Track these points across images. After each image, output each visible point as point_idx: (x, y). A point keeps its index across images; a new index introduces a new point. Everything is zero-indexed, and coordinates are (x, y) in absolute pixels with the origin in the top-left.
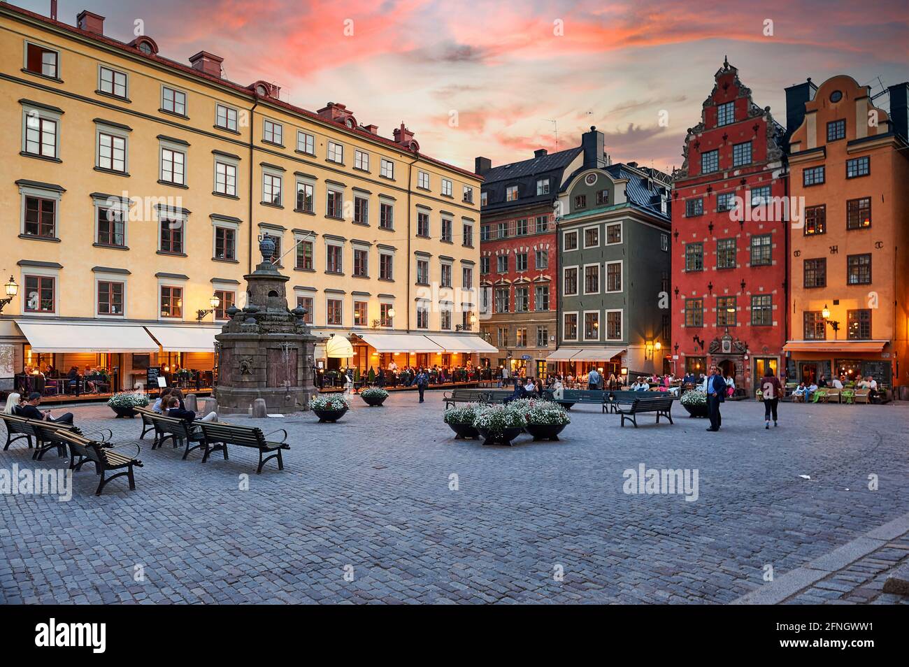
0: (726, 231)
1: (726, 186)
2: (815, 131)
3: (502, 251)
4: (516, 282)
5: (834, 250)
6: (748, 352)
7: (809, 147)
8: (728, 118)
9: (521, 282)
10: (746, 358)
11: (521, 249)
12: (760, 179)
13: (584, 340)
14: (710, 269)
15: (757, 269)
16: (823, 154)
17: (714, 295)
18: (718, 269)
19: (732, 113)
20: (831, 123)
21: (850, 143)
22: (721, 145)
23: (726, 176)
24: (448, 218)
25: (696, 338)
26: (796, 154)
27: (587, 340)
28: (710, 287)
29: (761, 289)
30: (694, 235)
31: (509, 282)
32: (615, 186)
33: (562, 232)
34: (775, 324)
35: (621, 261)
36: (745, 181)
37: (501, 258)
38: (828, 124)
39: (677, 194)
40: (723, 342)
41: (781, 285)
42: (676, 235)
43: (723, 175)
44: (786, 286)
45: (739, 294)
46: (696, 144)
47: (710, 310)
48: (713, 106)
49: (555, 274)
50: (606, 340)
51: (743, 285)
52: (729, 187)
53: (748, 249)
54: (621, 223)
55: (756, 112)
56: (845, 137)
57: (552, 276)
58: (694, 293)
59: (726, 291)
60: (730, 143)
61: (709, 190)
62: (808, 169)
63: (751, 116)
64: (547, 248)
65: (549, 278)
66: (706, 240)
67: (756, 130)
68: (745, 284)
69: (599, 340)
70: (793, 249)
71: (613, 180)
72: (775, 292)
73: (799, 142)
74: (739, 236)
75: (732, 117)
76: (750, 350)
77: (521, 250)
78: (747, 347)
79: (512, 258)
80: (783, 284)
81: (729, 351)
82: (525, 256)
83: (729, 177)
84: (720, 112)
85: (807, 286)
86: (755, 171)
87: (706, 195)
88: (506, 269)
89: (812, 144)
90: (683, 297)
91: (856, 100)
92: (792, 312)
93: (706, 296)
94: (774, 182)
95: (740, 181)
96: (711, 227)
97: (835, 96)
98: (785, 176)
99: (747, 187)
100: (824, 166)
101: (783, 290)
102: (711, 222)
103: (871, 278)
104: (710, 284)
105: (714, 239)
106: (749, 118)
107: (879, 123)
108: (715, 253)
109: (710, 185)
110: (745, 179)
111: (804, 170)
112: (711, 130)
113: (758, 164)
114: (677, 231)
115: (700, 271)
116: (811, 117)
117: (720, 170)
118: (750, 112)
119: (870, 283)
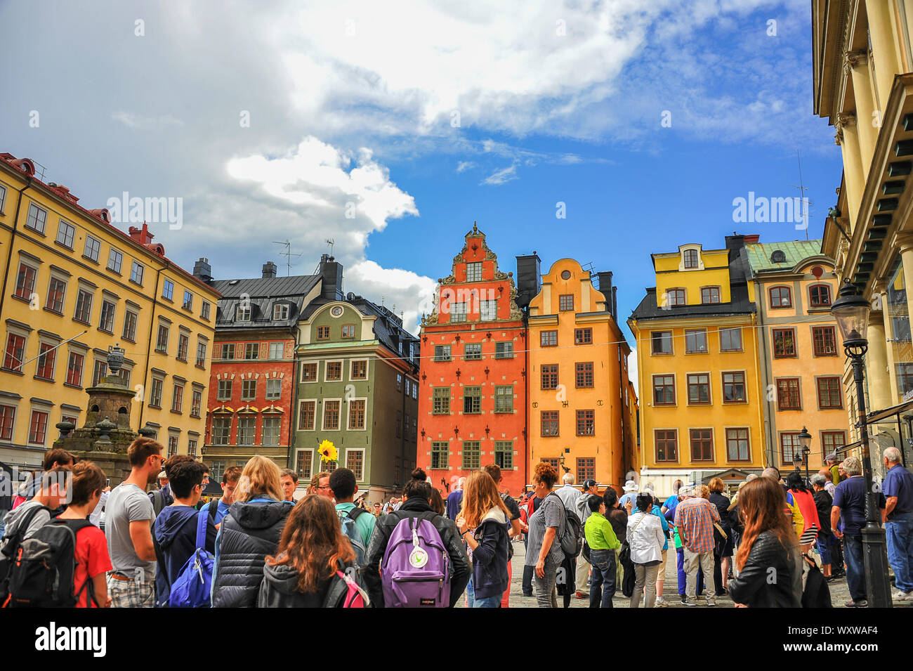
0: (472, 379)
1: (473, 336)
2: (550, 300)
3: (226, 375)
4: (240, 411)
5: (565, 405)
7: (545, 313)
8: (476, 276)
9: (247, 412)
11: (250, 375)
12: (504, 335)
14: (457, 414)
15: (500, 417)
16: (556, 321)
17: (460, 439)
18: (464, 413)
19: (480, 272)
20: (563, 296)
21: (578, 315)
23: (473, 328)
24: (185, 333)
25: (443, 481)
26: (535, 317)
28: (457, 431)
29: (503, 435)
30: (442, 380)
31: (232, 410)
32: (363, 323)
33: (299, 362)
34: (516, 468)
35: (366, 399)
36: (491, 335)
37: (222, 384)
38: (560, 296)
39: (427, 338)
41: (521, 433)
42: (424, 377)
43: (470, 326)
44: (526, 433)
45: (483, 439)
48: (462, 262)
49: (289, 405)
51: (487, 431)
52: (476, 338)
53: (492, 397)
54: (368, 359)
55: (501, 275)
56: (573, 310)
57: (284, 409)
58: (440, 436)
59: (471, 435)
61: (458, 339)
62: (544, 332)
63: (497, 278)
64: (281, 377)
65: (281, 409)
66: (453, 385)
67: (501, 291)
68: (489, 430)
70: (531, 401)
71: (361, 316)
72: (516, 438)
73: (537, 308)
74: (484, 384)
75: (480, 275)
77: (250, 377)
79: (238, 384)
80: (523, 432)
82: (253, 384)
83: (476, 330)
84: (469, 269)
85: (544, 435)
86: (500, 327)
88: (228, 396)
89: (547, 310)
90: (429, 439)
91: (581, 280)
92: (531, 457)
93: (451, 439)
94: (516, 339)
95: (486, 334)
96: (458, 373)
97: (566, 274)
98: (525, 335)
99: (492, 340)
100: (557, 331)
101: (523, 437)
102: (459, 369)
103: (594, 431)
104: (456, 427)
105: (461, 385)
106: (495, 279)
107: (597, 303)
108: (462, 398)
109: (458, 334)
110: (490, 333)
111: (541, 332)
112: (460, 284)
113: (502, 321)
114: (425, 374)
115: (447, 414)
116: (547, 288)
117: (468, 321)
118: (496, 274)
119: (593, 435)
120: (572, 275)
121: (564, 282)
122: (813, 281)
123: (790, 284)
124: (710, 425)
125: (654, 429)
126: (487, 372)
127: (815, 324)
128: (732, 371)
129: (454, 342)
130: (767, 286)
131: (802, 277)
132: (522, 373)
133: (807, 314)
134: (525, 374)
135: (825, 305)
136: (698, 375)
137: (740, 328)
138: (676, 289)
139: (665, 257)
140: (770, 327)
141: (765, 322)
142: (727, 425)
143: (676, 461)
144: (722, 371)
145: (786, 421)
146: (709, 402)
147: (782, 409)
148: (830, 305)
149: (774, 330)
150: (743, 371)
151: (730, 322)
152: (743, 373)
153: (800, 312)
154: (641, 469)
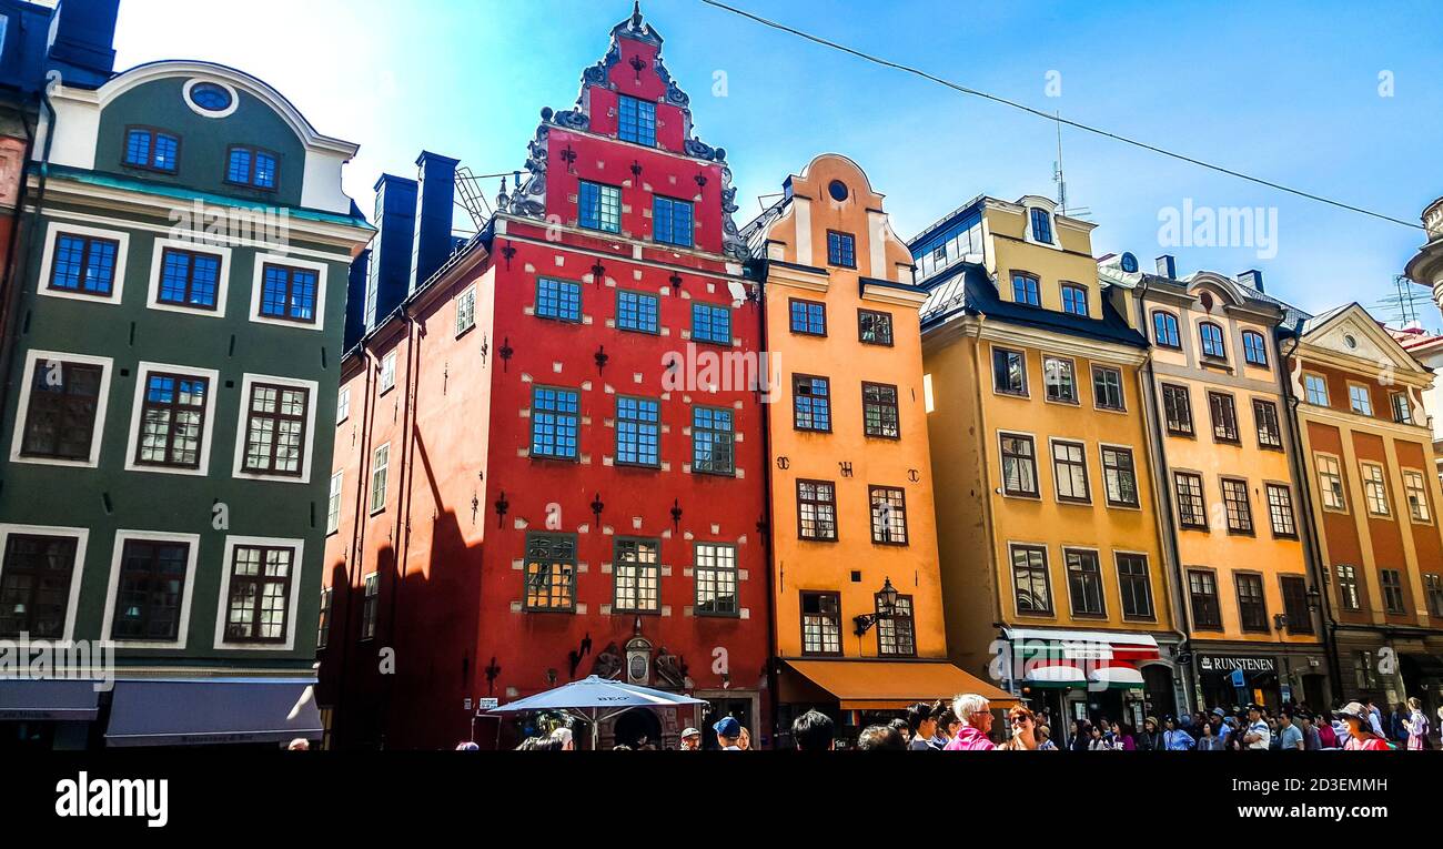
0: (636, 379)
1: (637, 275)
2: (809, 234)
5: (847, 470)
6: (689, 682)
7: (800, 260)
8: (641, 131)
12: (712, 288)
15: (705, 483)
16: (823, 283)
17: (607, 531)
18: (617, 464)
19: (651, 125)
20: (835, 233)
21: (863, 281)
22: (627, 183)
23: (638, 254)
26: (778, 264)
27: (119, 645)
28: (597, 507)
30: (558, 368)
32: (308, 153)
33: (40, 222)
34: (745, 614)
35: (315, 386)
36: (680, 280)
38: (829, 232)
39: (509, 251)
40: (630, 655)
41: (756, 528)
42: (505, 353)
43: (631, 248)
44: (765, 528)
45: (667, 534)
46: (568, 154)
47: (595, 569)
48: (609, 88)
50: (219, 644)
51: (676, 513)
52: (644, 280)
53: (689, 432)
54: (323, 269)
55: (702, 149)
56: (854, 267)
58: (551, 518)
59: (637, 523)
60: (647, 187)
61: (598, 271)
62: (799, 301)
63: (693, 153)
67: (701, 184)
68: (680, 512)
69: (181, 644)
70: (776, 453)
71: (301, 135)
72: (743, 539)
73: (785, 244)
74: (667, 397)
75: (651, 133)
76: (693, 679)
78: (684, 670)
80: (758, 525)
83: (644, 260)
84: (621, 110)
85: (806, 536)
86: (700, 267)
87: (589, 278)
89: (805, 256)
90: (520, 525)
91: (868, 210)
92: (778, 587)
93: (584, 529)
94: (737, 304)
95: (669, 276)
96: (601, 358)
97: (838, 191)
98: (758, 299)
99: (685, 295)
100: (824, 305)
101: (758, 536)
102: (602, 348)
103: (906, 535)
104: (597, 498)
105: (609, 390)
106: (688, 155)
107: (897, 264)
108: (611, 424)
109: (599, 259)
110: (680, 276)
111: (791, 300)
112: (603, 139)
113: (707, 256)
114: (510, 346)
115: (572, 460)
116: (802, 207)
117: (626, 234)
118: (690, 142)
119: (906, 544)
120: (850, 193)
121: (834, 204)
122: (1203, 316)
123: (1176, 310)
124: (1094, 545)
125: (1009, 543)
127: (1211, 386)
128: (1115, 445)
130: (1149, 305)
131: (1186, 303)
133: (1199, 366)
135: (1219, 358)
136: (1067, 445)
137: (1119, 371)
138: (1025, 274)
139: (1002, 209)
140: (1159, 378)
141: (1155, 368)
142: (1116, 546)
143: (1050, 613)
144: (1100, 444)
145: (1192, 549)
146: (1087, 499)
147: (1185, 527)
148: (1224, 359)
149: (1163, 384)
150: (1130, 450)
151: (1110, 356)
152: (1129, 452)
153: (1190, 360)
154: (996, 626)
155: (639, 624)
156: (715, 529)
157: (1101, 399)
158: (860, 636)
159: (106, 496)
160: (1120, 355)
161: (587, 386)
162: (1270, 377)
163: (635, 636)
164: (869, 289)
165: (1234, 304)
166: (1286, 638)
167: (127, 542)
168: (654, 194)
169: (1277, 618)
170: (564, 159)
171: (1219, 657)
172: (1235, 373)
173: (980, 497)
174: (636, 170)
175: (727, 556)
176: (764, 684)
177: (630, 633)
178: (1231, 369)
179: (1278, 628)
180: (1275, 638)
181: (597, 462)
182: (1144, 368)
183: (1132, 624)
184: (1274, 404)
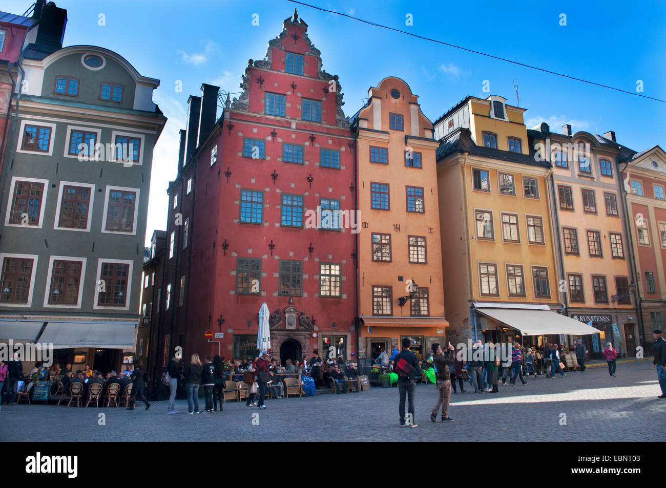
0: (292, 186)
1: (293, 136)
2: (380, 115)
5: (397, 228)
6: (316, 328)
7: (375, 127)
8: (297, 68)
10: (315, 335)
12: (330, 142)
13: (46, 305)
15: (326, 235)
16: (387, 138)
17: (277, 257)
18: (282, 226)
19: (302, 66)
20: (393, 114)
21: (408, 137)
22: (289, 93)
23: (294, 126)
26: (364, 130)
27: (52, 306)
28: (272, 246)
30: (253, 181)
32: (137, 85)
34: (344, 296)
35: (138, 190)
36: (315, 138)
38: (391, 114)
39: (231, 126)
40: (287, 315)
41: (350, 256)
42: (228, 174)
43: (290, 123)
44: (355, 256)
45: (306, 259)
46: (260, 80)
47: (270, 275)
48: (281, 49)
50: (95, 306)
51: (311, 249)
52: (297, 138)
54: (142, 137)
55: (327, 76)
56: (403, 130)
58: (249, 251)
59: (291, 254)
60: (299, 95)
61: (274, 135)
62: (375, 147)
63: (322, 78)
67: (326, 93)
68: (313, 249)
69: (79, 306)
70: (361, 220)
71: (134, 75)
72: (344, 261)
73: (368, 120)
74: (307, 194)
75: (302, 70)
76: (318, 327)
78: (314, 322)
80: (352, 255)
81: (294, 327)
83: (297, 129)
84: (288, 59)
85: (375, 259)
86: (325, 132)
89: (378, 126)
90: (234, 254)
91: (410, 103)
92: (361, 285)
93: (265, 257)
94: (343, 149)
95: (309, 136)
96: (275, 176)
97: (395, 94)
98: (354, 146)
99: (317, 145)
100: (387, 149)
101: (352, 260)
102: (275, 171)
103: (426, 259)
104: (272, 242)
105: (278, 191)
106: (320, 79)
107: (424, 129)
108: (279, 207)
109: (274, 130)
110: (314, 136)
111: (371, 147)
112: (278, 72)
113: (328, 126)
114: (230, 171)
115: (259, 224)
116: (376, 102)
117: (287, 117)
118: (321, 72)
119: (426, 263)
120: (401, 95)
121: (393, 100)
124: (521, 262)
125: (478, 262)
126: (310, 180)
127: (583, 186)
128: (533, 215)
129: (270, 138)
132: (350, 187)
133: (577, 177)
134: (354, 188)
135: (587, 173)
136: (509, 215)
137: (536, 179)
138: (490, 133)
139: (479, 102)
140: (556, 183)
141: (554, 177)
142: (532, 263)
143: (497, 295)
144: (526, 214)
145: (571, 264)
146: (519, 241)
147: (567, 253)
148: (590, 173)
149: (559, 186)
150: (541, 217)
151: (531, 172)
152: (541, 218)
153: (573, 174)
154: (470, 301)
155: (291, 301)
156: (330, 257)
157: (527, 192)
158: (401, 306)
159: (46, 241)
160: (537, 172)
161: (268, 190)
162: (613, 182)
163: (289, 306)
164: (409, 141)
165: (596, 146)
166: (617, 306)
167: (55, 261)
168: (303, 98)
169: (613, 297)
170: (258, 83)
171: (582, 315)
172: (595, 180)
173: (464, 240)
174: (293, 86)
175: (335, 270)
176: (353, 328)
177: (287, 305)
178: (594, 178)
179: (613, 301)
180: (611, 306)
181: (272, 225)
182: (549, 178)
183: (538, 300)
184: (615, 195)
